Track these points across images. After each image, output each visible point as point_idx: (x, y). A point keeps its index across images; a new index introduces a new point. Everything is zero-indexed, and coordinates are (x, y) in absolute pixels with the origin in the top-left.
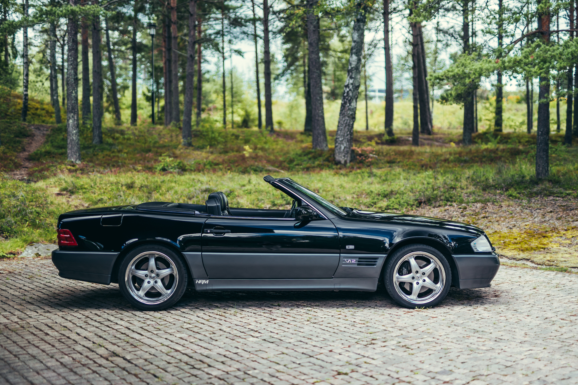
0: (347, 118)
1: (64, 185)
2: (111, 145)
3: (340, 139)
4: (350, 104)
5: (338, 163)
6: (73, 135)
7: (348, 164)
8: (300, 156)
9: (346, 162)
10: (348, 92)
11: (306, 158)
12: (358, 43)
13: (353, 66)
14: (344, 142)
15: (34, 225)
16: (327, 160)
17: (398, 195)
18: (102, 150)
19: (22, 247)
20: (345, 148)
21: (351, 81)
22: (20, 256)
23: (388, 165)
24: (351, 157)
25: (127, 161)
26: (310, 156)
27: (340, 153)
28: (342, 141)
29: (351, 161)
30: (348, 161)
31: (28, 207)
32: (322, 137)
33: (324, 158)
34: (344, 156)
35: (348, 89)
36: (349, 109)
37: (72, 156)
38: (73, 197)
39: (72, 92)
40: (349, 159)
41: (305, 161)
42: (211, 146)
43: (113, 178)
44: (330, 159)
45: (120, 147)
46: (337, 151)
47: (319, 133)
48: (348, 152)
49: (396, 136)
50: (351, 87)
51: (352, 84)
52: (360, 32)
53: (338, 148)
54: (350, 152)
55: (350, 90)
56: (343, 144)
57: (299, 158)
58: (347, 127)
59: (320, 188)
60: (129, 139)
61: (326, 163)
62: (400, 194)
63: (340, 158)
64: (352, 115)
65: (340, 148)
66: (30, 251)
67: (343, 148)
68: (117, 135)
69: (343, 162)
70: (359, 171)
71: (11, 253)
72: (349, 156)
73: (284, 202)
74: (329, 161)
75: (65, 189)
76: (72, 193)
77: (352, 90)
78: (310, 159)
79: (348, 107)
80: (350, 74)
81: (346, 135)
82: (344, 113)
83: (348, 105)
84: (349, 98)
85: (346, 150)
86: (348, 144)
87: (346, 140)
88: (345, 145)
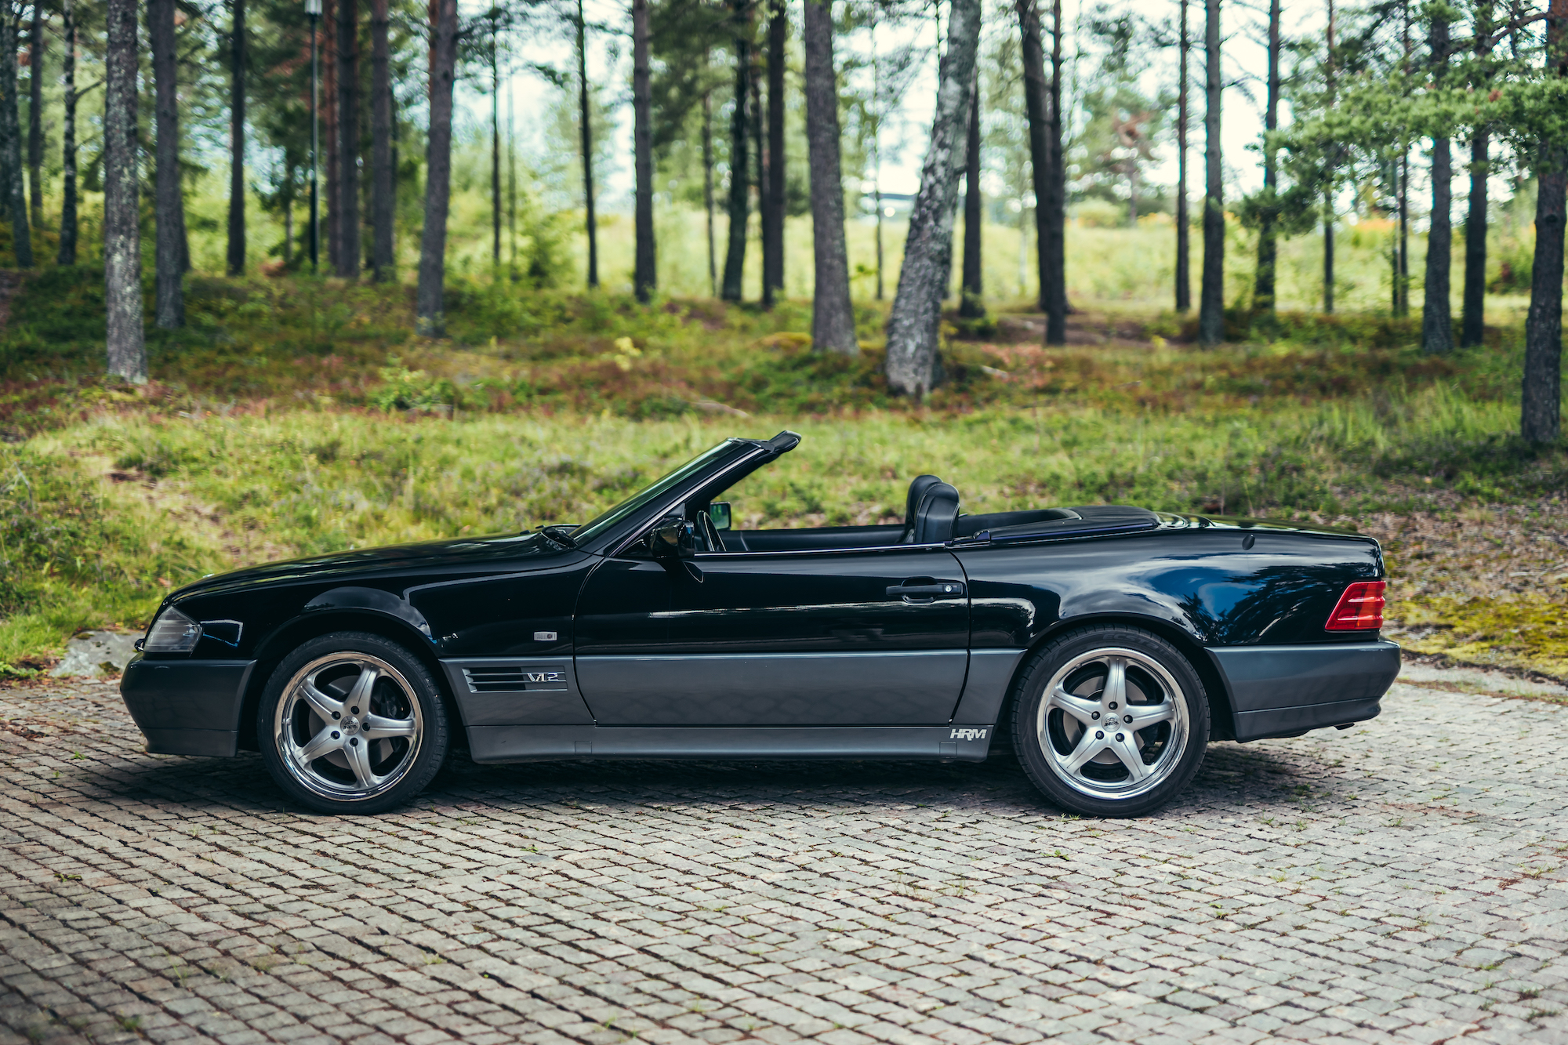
0: (926, 262)
1: (129, 450)
2: (211, 331)
3: (906, 323)
4: (937, 221)
5: (898, 391)
6: (123, 298)
7: (927, 395)
8: (780, 368)
9: (919, 388)
10: (931, 187)
11: (798, 375)
12: (963, 44)
13: (947, 111)
14: (915, 331)
15: (71, 574)
16: (865, 381)
17: (1138, 489)
18: (189, 344)
19: (57, 642)
20: (918, 347)
21: (942, 156)
22: (56, 673)
23: (1042, 398)
24: (934, 374)
25: (271, 380)
26: (811, 370)
27: (902, 361)
28: (910, 327)
29: (932, 388)
30: (926, 386)
31: (39, 516)
32: (842, 316)
33: (856, 376)
34: (916, 372)
35: (931, 179)
36: (934, 237)
37: (121, 361)
38: (161, 484)
39: (121, 173)
40: (926, 380)
41: (797, 383)
42: (501, 339)
43: (269, 429)
44: (874, 378)
45: (237, 338)
46: (893, 358)
47: (832, 305)
48: (924, 360)
49: (993, 317)
50: (940, 171)
51: (944, 164)
52: (972, 12)
53: (897, 348)
54: (931, 360)
55: (938, 181)
56: (912, 336)
57: (781, 375)
58: (926, 288)
59: (898, 465)
60: (256, 315)
61: (865, 391)
62: (1143, 485)
63: (905, 376)
64: (940, 253)
65: (904, 348)
66: (83, 657)
67: (911, 347)
68: (227, 303)
69: (911, 389)
70: (977, 414)
71: (27, 664)
72: (928, 370)
73: (804, 507)
74: (871, 386)
75: (130, 463)
76: (157, 472)
77: (945, 180)
78: (812, 378)
79: (931, 229)
80: (940, 134)
81: (921, 310)
82: (918, 248)
83: (931, 223)
84: (936, 205)
85: (920, 353)
86: (926, 335)
87: (922, 326)
88: (919, 339)
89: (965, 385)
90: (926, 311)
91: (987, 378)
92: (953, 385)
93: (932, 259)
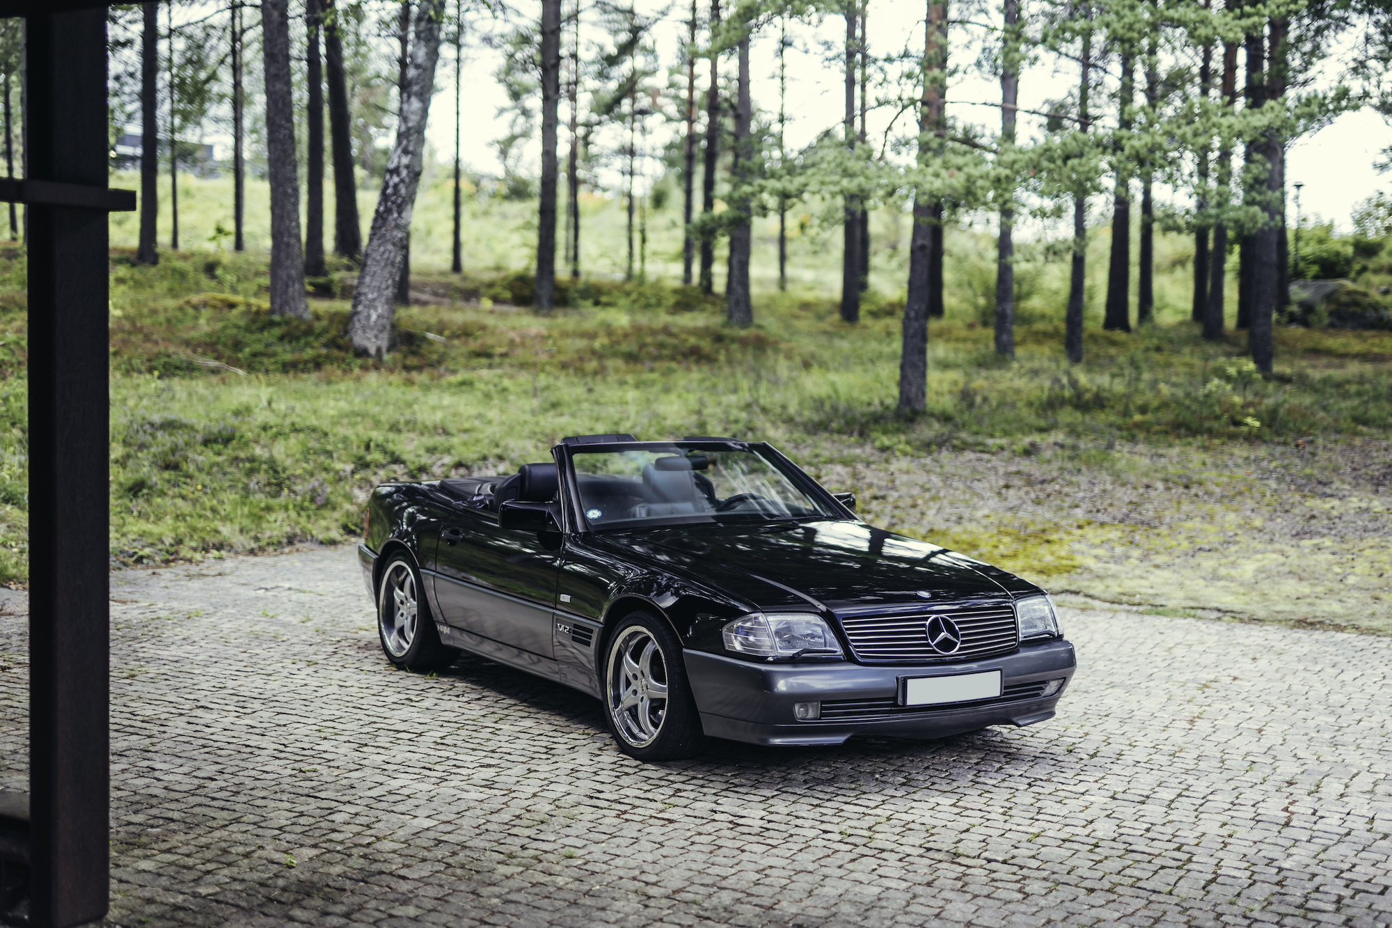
0: (390, 247)
3: (370, 296)
4: (400, 213)
5: (362, 353)
7: (386, 357)
8: (250, 330)
9: (379, 350)
10: (396, 186)
11: (267, 336)
12: (425, 70)
13: (410, 124)
14: (378, 304)
16: (332, 344)
20: (379, 317)
21: (405, 160)
24: (390, 339)
26: (277, 331)
27: (365, 328)
28: (374, 300)
29: (389, 350)
30: (384, 350)
32: (297, 286)
33: (323, 340)
34: (376, 337)
35: (396, 179)
36: (397, 226)
40: (384, 344)
41: (270, 344)
44: (340, 342)
46: (357, 325)
47: (289, 276)
48: (384, 328)
50: (404, 173)
51: (407, 167)
52: (432, 44)
53: (362, 317)
54: (388, 327)
55: (402, 181)
56: (375, 308)
57: (252, 336)
58: (388, 268)
63: (370, 339)
64: (401, 239)
65: (369, 317)
67: (374, 317)
69: (373, 351)
72: (386, 336)
74: (339, 348)
77: (407, 180)
78: (281, 338)
79: (395, 220)
80: (405, 142)
81: (384, 286)
82: (384, 235)
83: (395, 215)
84: (399, 201)
85: (380, 322)
86: (386, 307)
87: (383, 300)
88: (380, 311)
89: (414, 348)
90: (387, 288)
91: (430, 343)
92: (404, 348)
93: (394, 244)
